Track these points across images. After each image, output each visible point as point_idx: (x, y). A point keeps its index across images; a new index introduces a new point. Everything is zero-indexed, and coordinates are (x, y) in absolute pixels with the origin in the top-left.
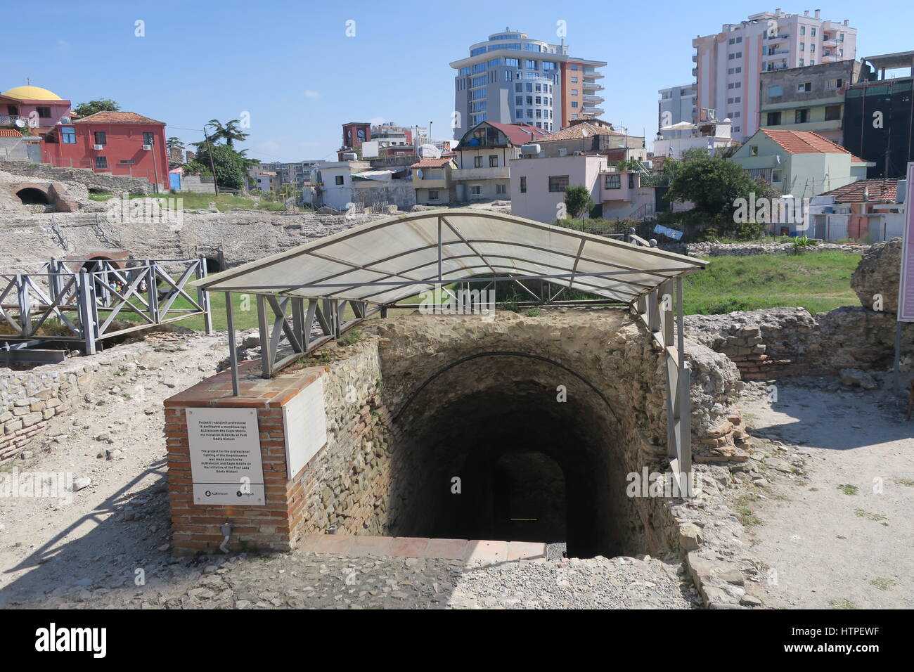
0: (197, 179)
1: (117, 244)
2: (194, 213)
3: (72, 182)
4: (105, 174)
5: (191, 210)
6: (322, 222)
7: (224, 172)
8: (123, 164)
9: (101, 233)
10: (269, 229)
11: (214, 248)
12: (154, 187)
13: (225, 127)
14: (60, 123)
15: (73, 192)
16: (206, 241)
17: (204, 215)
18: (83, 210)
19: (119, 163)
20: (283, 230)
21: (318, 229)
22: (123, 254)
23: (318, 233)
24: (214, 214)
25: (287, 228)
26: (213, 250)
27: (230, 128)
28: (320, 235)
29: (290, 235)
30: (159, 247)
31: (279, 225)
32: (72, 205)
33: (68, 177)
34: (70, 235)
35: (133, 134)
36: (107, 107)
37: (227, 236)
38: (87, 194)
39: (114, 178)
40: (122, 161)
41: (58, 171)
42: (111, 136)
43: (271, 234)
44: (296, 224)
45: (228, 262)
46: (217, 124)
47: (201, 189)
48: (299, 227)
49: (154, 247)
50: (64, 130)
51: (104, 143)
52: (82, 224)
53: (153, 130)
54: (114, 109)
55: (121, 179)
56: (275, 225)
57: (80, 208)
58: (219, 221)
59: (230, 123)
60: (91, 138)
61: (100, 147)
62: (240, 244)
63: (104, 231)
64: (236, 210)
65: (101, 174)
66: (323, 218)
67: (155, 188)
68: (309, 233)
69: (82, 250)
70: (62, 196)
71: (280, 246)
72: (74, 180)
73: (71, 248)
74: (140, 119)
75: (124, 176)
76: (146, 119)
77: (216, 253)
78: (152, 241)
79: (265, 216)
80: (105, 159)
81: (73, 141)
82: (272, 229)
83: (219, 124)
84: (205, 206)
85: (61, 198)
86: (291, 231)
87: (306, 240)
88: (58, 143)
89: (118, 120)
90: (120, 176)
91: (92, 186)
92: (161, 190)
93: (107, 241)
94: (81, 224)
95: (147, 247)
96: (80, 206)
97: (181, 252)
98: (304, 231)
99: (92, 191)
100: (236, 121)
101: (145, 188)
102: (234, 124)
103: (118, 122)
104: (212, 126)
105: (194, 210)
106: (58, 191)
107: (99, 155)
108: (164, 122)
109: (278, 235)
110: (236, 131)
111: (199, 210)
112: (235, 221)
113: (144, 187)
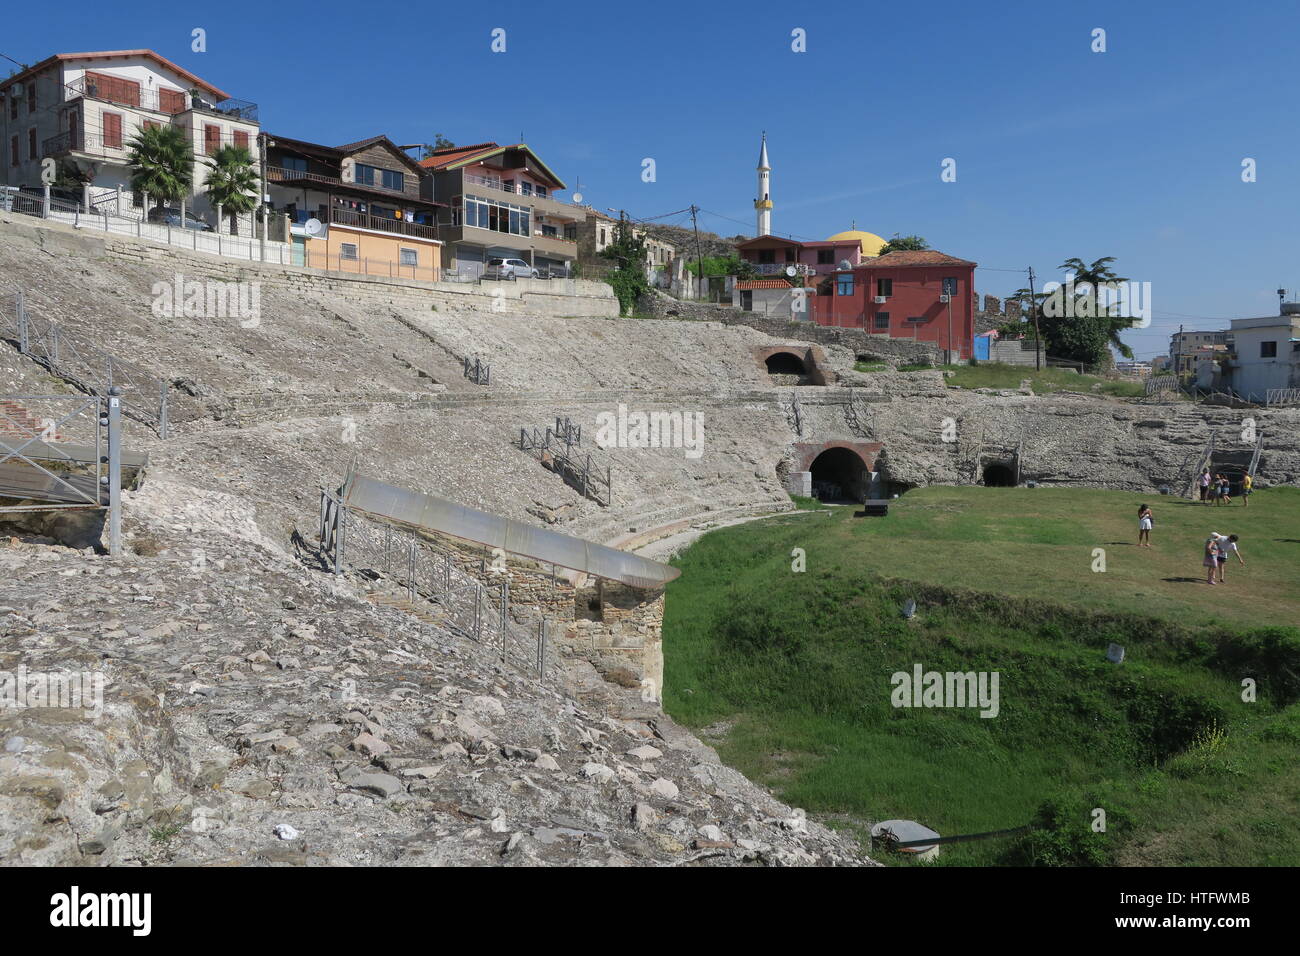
0: (1016, 345)
1: (869, 433)
2: (995, 394)
3: (837, 346)
4: (881, 335)
5: (990, 391)
6: (1205, 418)
7: (1073, 337)
8: (911, 322)
9: (853, 415)
10: (1105, 426)
11: (1008, 448)
12: (945, 355)
13: (1089, 269)
14: (839, 269)
15: (836, 361)
16: (997, 436)
17: (1009, 398)
18: (840, 384)
19: (906, 321)
20: (1130, 428)
21: (1195, 431)
22: (874, 447)
23: (1192, 437)
24: (1024, 397)
25: (1139, 425)
26: (1006, 451)
27: (1096, 271)
28: (1196, 440)
29: (1141, 437)
30: (927, 442)
31: (1125, 419)
32: (829, 376)
33: (832, 339)
34: (811, 417)
35: (929, 280)
36: (913, 246)
37: (1035, 433)
38: (853, 363)
39: (891, 342)
40: (910, 319)
41: (822, 331)
42: (898, 284)
43: (1107, 433)
44: (1157, 420)
45: (1025, 472)
46: (1077, 264)
47: (1019, 359)
48: (1161, 425)
49: (919, 440)
50: (841, 278)
51: (888, 293)
52: (830, 401)
53: (959, 274)
54: (920, 248)
55: (900, 343)
56: (1117, 419)
57: (837, 380)
58: (1028, 408)
59: (1099, 262)
60: (874, 287)
61: (883, 300)
62: (1052, 445)
63: (857, 412)
64: (1062, 392)
65: (875, 335)
66: (1208, 411)
67: (947, 356)
68: (1177, 435)
69: (821, 437)
70: (820, 364)
71: (1119, 454)
72: (839, 343)
73: (807, 432)
74: (943, 259)
75: (905, 339)
76: (949, 258)
77: (1011, 456)
78: (918, 432)
79: (1105, 404)
80: (886, 316)
81: (849, 292)
82: (1112, 425)
83: (1082, 265)
84: (1013, 385)
85: (818, 367)
86: (1145, 432)
87: (1167, 448)
88: (832, 294)
89: (910, 262)
90: (899, 339)
91: (861, 352)
92: (956, 359)
93: (858, 427)
94: (832, 401)
95: (908, 440)
96: (838, 378)
97: (957, 452)
98: (1167, 432)
99: (861, 358)
100: (1108, 259)
101: (932, 356)
102: (1105, 264)
103: (911, 265)
104: (1069, 268)
105: (995, 390)
106: (816, 357)
107: (880, 311)
108: (972, 261)
109: (1119, 437)
110: (1106, 275)
111: (1002, 391)
112: (1053, 410)
113: (930, 355)
